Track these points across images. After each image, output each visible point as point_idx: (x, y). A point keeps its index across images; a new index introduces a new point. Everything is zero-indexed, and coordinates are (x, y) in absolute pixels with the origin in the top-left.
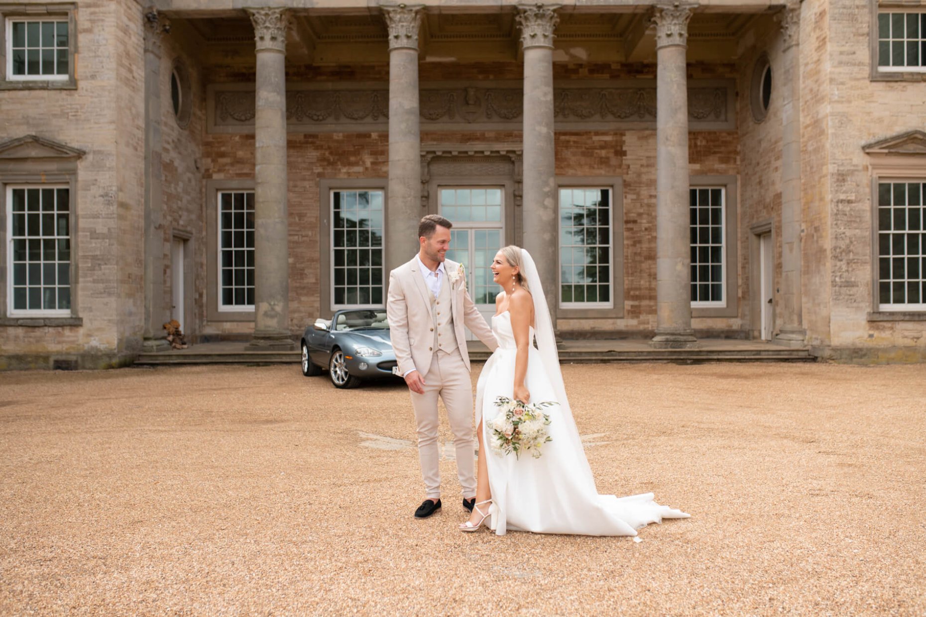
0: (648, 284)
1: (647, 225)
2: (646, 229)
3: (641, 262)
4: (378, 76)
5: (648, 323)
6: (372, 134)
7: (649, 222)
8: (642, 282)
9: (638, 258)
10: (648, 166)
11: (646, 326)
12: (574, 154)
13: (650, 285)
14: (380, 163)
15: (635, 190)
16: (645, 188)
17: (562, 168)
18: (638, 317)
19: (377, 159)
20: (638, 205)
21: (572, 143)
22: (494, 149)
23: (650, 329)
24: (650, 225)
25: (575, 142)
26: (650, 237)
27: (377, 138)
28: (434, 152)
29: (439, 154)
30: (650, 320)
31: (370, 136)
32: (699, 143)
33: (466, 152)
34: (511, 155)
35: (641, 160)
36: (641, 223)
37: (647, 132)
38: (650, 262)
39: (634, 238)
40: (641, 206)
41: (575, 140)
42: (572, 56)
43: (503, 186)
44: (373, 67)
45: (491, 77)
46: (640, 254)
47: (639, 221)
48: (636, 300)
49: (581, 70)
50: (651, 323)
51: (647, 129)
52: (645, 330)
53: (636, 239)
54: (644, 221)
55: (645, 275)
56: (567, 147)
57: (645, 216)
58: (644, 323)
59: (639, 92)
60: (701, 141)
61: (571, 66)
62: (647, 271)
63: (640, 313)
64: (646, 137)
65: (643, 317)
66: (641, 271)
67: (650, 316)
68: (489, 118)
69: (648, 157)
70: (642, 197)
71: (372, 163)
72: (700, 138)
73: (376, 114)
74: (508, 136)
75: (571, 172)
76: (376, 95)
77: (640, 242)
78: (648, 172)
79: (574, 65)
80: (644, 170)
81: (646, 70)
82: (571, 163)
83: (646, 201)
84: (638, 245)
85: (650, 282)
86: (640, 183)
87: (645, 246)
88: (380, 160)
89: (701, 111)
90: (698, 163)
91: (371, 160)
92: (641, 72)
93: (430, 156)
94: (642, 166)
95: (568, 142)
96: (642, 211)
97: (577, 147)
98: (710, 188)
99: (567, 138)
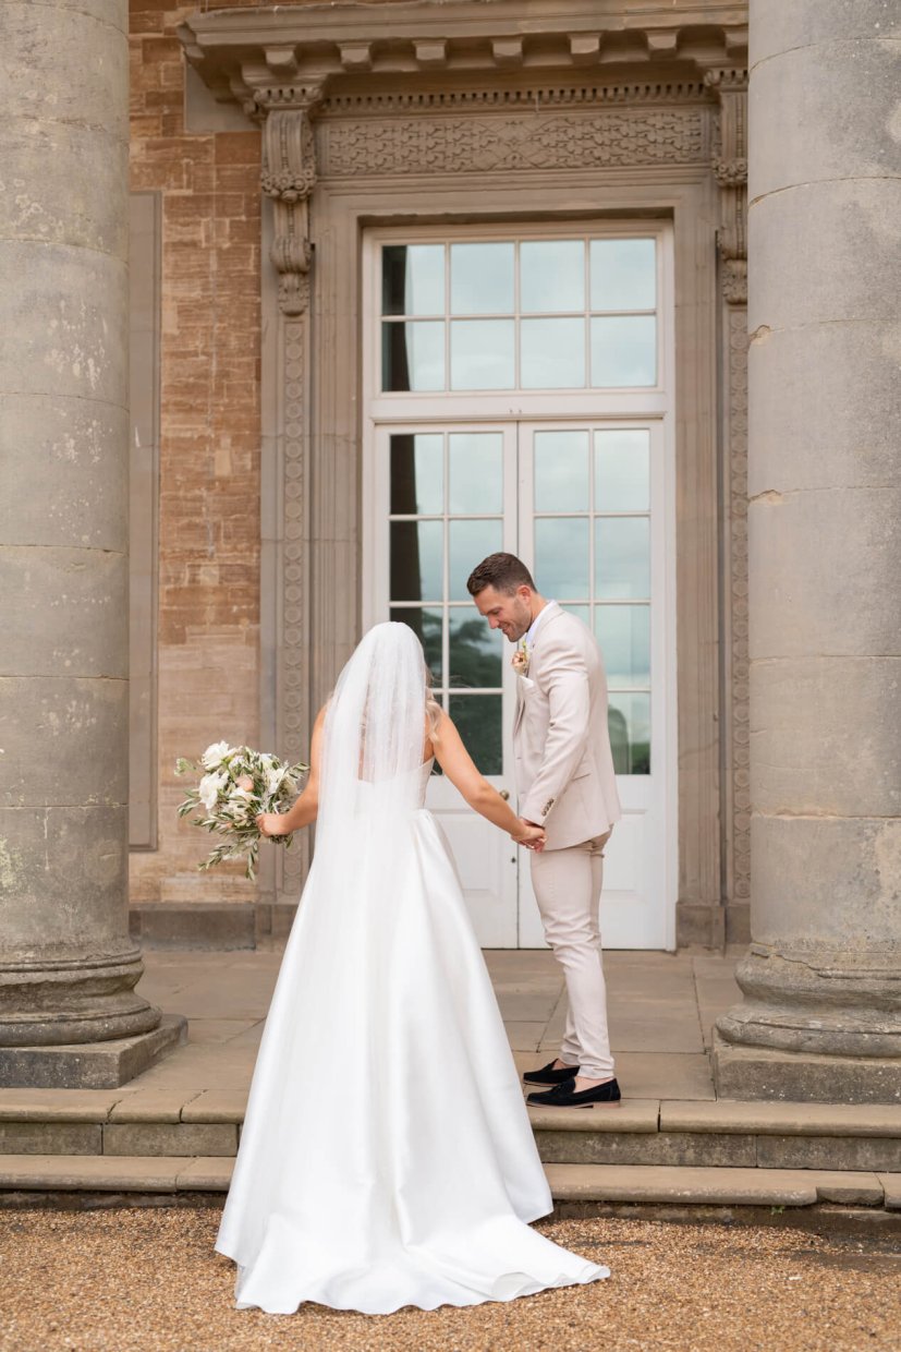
22: (620, 25)
28: (331, 51)
29: (356, 56)
33: (484, 46)
34: (702, 57)
43: (666, 215)
93: (317, 73)
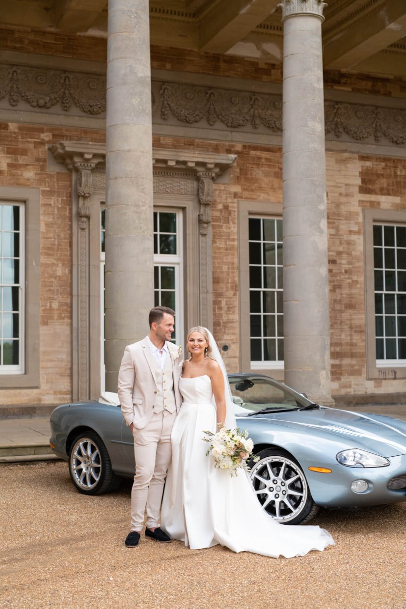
0: (349, 338)
1: (347, 267)
2: (346, 272)
3: (341, 311)
4: (18, 45)
5: (350, 387)
6: (10, 124)
7: (349, 263)
8: (343, 336)
9: (338, 307)
10: (347, 195)
11: (348, 390)
12: (267, 175)
13: (351, 339)
14: (20, 166)
15: (334, 223)
16: (345, 222)
17: (252, 191)
18: (339, 379)
19: (16, 160)
20: (337, 242)
21: (263, 160)
23: (352, 393)
24: (351, 266)
25: (267, 159)
26: (350, 281)
27: (16, 130)
30: (353, 383)
31: (6, 127)
32: (399, 173)
35: (340, 187)
36: (341, 264)
37: (346, 155)
38: (351, 311)
39: (334, 281)
40: (341, 243)
41: (268, 156)
42: (265, 53)
44: (12, 32)
45: (168, 66)
46: (340, 302)
47: (338, 261)
48: (337, 358)
49: (273, 71)
50: (353, 386)
51: (345, 151)
52: (347, 394)
53: (336, 283)
54: (344, 262)
55: (346, 327)
56: (258, 165)
57: (344, 256)
58: (345, 387)
59: (337, 106)
60: (401, 171)
61: (262, 65)
62: (348, 322)
63: (341, 374)
64: (344, 160)
65: (344, 379)
66: (341, 322)
67: (352, 377)
68: (165, 119)
69: (347, 185)
70: (341, 232)
71: (9, 165)
72: (400, 167)
73: (15, 98)
74: (190, 145)
75: (263, 196)
76: (15, 71)
77: (340, 287)
78: (347, 203)
79: (266, 64)
80: (343, 199)
81: (343, 80)
82: (263, 185)
83: (345, 238)
84: (337, 291)
85: (351, 335)
86: (339, 215)
87: (345, 291)
88: (21, 162)
89: (401, 135)
90: (398, 196)
91: (9, 161)
92: (339, 83)
93: (96, 161)
94: (341, 194)
95: (259, 158)
96: (341, 249)
97: (269, 166)
98: (395, 226)
99: (258, 153)
